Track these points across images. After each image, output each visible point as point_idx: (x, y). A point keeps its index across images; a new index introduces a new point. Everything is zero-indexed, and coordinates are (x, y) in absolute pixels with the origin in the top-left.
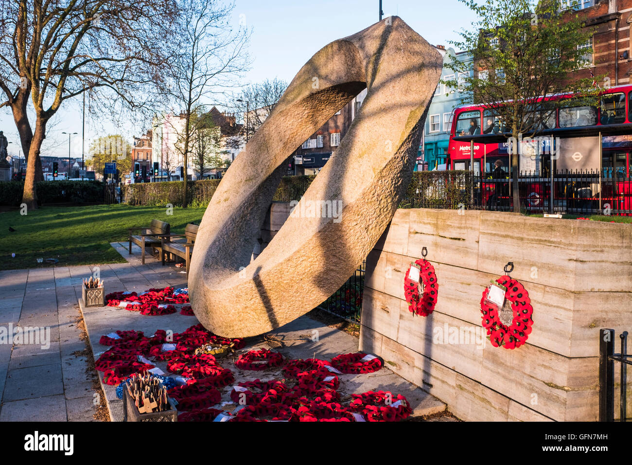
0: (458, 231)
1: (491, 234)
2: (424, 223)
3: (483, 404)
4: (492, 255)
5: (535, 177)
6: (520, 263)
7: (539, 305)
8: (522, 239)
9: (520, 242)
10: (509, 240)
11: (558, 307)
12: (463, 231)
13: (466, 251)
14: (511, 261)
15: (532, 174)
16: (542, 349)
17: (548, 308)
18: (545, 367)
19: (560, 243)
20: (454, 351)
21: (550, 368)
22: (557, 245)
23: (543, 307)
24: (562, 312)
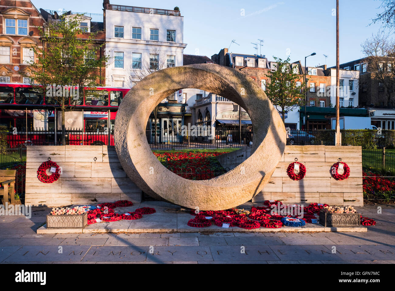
0: (315, 151)
1: (330, 151)
2: (294, 150)
3: (333, 197)
4: (332, 157)
5: (43, 131)
6: (343, 158)
7: (351, 167)
8: (343, 152)
9: (342, 153)
10: (338, 153)
11: (357, 167)
12: (317, 151)
13: (319, 157)
14: (339, 158)
15: (41, 130)
16: (353, 178)
17: (354, 167)
18: (355, 181)
19: (357, 152)
20: (316, 187)
21: (357, 181)
22: (356, 152)
23: (352, 168)
24: (359, 167)
